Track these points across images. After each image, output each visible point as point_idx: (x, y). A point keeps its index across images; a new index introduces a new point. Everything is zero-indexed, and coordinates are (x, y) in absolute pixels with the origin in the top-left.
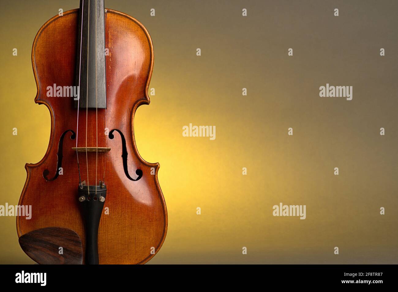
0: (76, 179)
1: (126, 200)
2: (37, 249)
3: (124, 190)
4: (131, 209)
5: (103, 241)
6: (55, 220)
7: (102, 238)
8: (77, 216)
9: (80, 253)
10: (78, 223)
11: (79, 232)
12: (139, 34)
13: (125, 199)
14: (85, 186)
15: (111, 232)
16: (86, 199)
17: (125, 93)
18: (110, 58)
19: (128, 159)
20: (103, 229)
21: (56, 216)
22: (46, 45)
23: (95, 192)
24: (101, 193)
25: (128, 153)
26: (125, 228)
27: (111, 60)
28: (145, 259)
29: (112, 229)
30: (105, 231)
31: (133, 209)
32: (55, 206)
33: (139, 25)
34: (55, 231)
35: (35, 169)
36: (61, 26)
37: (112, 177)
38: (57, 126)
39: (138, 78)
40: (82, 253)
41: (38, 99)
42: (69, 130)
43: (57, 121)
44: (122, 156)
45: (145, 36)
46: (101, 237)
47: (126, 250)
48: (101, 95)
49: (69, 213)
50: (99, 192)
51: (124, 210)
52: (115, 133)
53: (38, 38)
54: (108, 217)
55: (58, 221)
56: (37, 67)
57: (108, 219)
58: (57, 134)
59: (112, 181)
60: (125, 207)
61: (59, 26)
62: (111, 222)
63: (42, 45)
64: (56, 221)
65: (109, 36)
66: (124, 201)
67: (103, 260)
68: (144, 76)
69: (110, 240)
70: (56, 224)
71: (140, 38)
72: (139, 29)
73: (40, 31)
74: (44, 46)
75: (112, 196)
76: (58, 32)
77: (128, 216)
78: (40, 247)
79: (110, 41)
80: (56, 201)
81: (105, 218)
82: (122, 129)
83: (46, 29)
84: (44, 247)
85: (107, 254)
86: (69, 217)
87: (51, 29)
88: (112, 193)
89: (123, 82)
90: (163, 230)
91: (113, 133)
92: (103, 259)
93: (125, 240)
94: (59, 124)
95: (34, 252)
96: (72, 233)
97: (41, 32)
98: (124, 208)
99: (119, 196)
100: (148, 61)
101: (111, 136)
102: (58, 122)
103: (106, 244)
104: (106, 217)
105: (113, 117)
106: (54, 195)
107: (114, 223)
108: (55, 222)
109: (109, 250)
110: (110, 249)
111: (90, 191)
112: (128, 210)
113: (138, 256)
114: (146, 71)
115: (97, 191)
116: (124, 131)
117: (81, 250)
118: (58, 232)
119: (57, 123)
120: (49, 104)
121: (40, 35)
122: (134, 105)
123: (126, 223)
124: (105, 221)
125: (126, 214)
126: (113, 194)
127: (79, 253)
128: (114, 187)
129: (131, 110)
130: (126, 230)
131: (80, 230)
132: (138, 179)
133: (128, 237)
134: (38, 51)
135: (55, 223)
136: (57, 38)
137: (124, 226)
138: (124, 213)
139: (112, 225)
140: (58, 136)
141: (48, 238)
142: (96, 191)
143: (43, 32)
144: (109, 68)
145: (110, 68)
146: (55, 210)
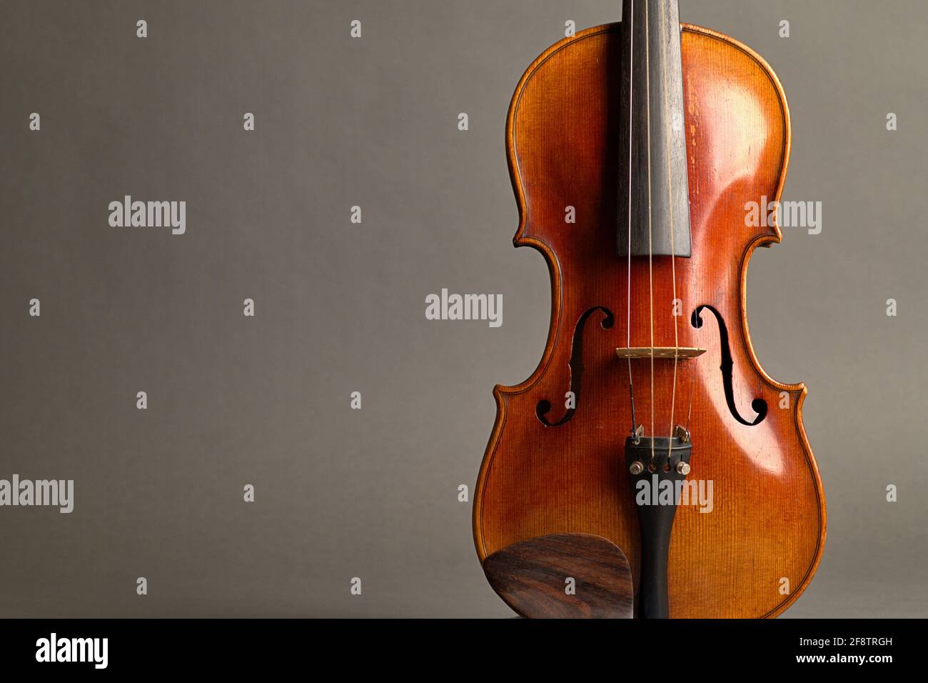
0: (616, 423)
1: (733, 471)
2: (527, 587)
3: (727, 449)
4: (745, 492)
5: (679, 568)
6: (566, 518)
7: (677, 559)
8: (618, 508)
9: (627, 594)
10: (621, 524)
11: (623, 544)
12: (757, 83)
13: (729, 469)
14: (644, 438)
15: (698, 546)
16: (645, 468)
17: (727, 219)
18: (692, 139)
19: (733, 374)
20: (679, 540)
21: (570, 509)
22: (542, 109)
23: (665, 453)
24: (680, 453)
25: (733, 360)
26: (730, 536)
27: (694, 144)
28: (776, 609)
29: (701, 537)
30: (683, 544)
31: (749, 490)
32: (566, 485)
33: (758, 62)
34: (570, 543)
35: (517, 399)
36: (575, 65)
37: (701, 416)
38: (568, 298)
39: (755, 185)
40: (631, 595)
41: (524, 235)
42: (598, 308)
43: (568, 287)
44: (721, 368)
45: (771, 87)
46: (674, 557)
47: (731, 586)
48: (678, 225)
49: (600, 502)
50: (677, 453)
51: (728, 494)
52: (706, 314)
53: (522, 92)
54: (692, 509)
55: (573, 521)
56: (520, 160)
57: (691, 515)
58: (568, 316)
59: (700, 427)
60: (731, 487)
61: (571, 63)
62: (698, 523)
63: (531, 109)
64: (570, 520)
65: (690, 87)
66: (727, 473)
67: (677, 611)
68: (770, 180)
69: (696, 563)
70: (570, 527)
71: (760, 93)
72: (758, 70)
73: (527, 76)
74: (536, 110)
75: (701, 462)
76: (569, 78)
77: (736, 507)
78: (532, 582)
79: (690, 98)
80: (569, 472)
81: (685, 514)
82: (720, 305)
83: (540, 71)
84: (541, 581)
85: (686, 596)
86: (600, 510)
87: (553, 71)
88: (701, 454)
89: (721, 196)
90: (816, 540)
91: (701, 315)
92: (678, 607)
93: (729, 564)
94: (573, 293)
95: (518, 593)
96: (607, 549)
97: (530, 78)
98: (728, 490)
99: (716, 462)
100: (779, 144)
101: (697, 322)
102: (570, 288)
103: (685, 573)
104: (687, 510)
105: (701, 277)
106: (565, 460)
107: (705, 525)
108: (566, 522)
109: (691, 586)
110: (694, 585)
111: (655, 450)
112: (737, 495)
113: (758, 601)
114: (775, 169)
115: (672, 450)
116: (723, 309)
117: (630, 587)
118: (576, 546)
119: (568, 290)
120: (550, 246)
121: (526, 84)
122: (746, 250)
123: (733, 524)
124: (685, 519)
125: (733, 503)
126: (703, 456)
127: (623, 594)
128: (704, 440)
129: (739, 260)
130: (731, 540)
131: (626, 540)
132: (757, 421)
133: (736, 558)
134: (523, 122)
135: (568, 525)
136: (567, 93)
137: (728, 531)
138: (728, 501)
139: (701, 529)
140: (570, 320)
141: (551, 560)
142: (670, 448)
143: (535, 79)
144: (691, 161)
145: (693, 162)
146: (568, 495)
